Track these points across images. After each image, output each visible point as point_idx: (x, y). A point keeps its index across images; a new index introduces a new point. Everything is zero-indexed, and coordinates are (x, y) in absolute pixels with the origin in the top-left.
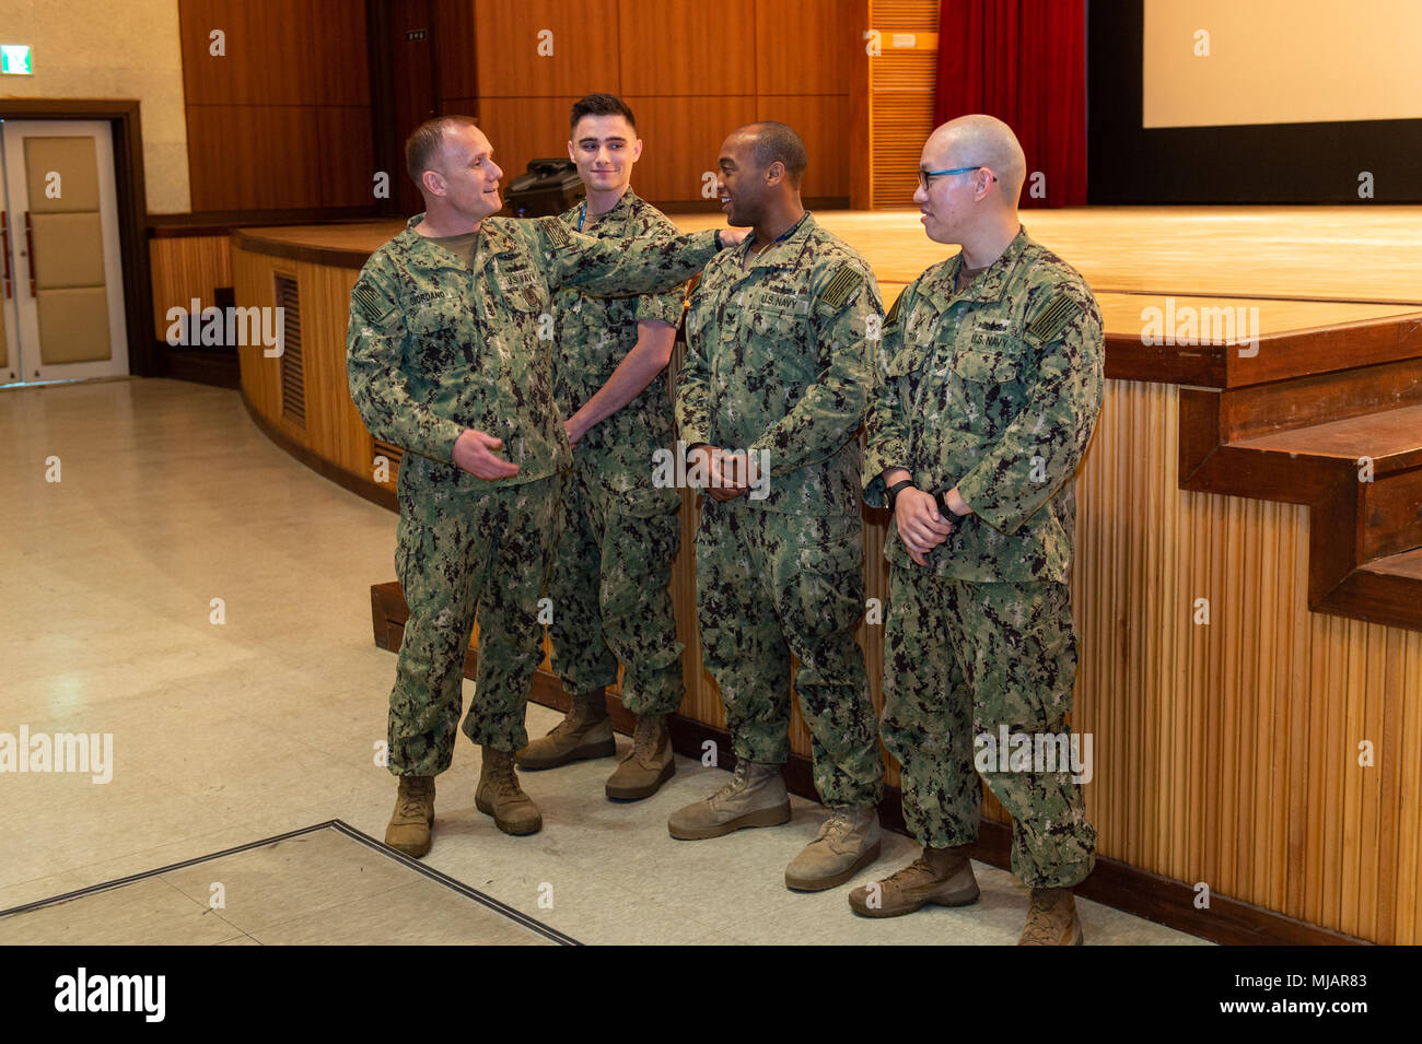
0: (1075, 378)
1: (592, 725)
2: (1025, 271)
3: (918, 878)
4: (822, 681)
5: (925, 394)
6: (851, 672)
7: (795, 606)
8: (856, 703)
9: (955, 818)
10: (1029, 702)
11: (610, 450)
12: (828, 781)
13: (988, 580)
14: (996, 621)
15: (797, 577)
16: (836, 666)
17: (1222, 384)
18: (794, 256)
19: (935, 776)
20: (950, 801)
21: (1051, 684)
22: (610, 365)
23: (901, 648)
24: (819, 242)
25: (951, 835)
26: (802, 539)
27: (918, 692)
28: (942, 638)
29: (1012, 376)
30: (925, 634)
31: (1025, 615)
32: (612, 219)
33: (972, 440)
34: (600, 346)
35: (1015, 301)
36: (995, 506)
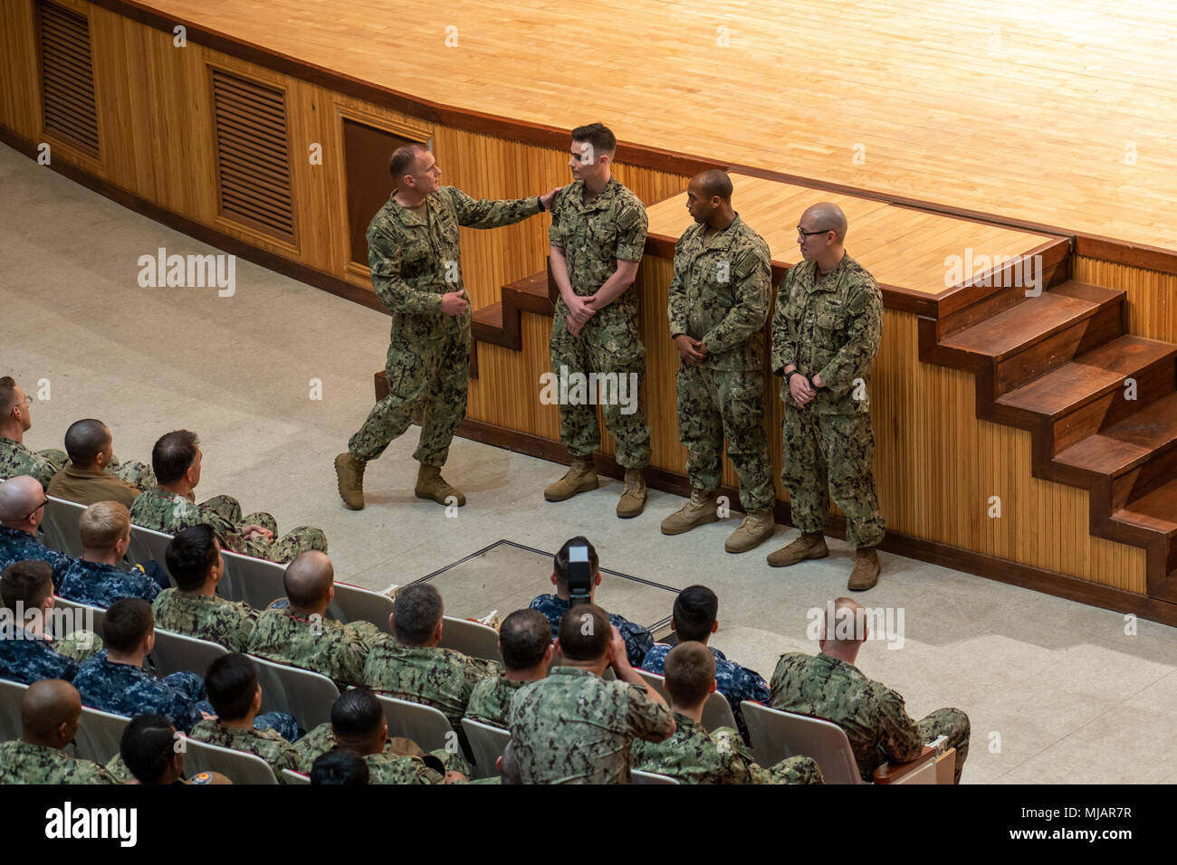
0: (870, 328)
1: (587, 472)
2: (847, 276)
3: (800, 546)
4: (740, 452)
5: (803, 329)
6: (757, 445)
7: (729, 415)
8: (759, 461)
9: (819, 519)
10: (854, 467)
11: (605, 328)
12: (746, 499)
13: (834, 413)
14: (838, 432)
15: (730, 401)
16: (749, 443)
17: (936, 317)
18: (728, 244)
19: (808, 498)
20: (816, 510)
21: (863, 457)
22: (605, 278)
23: (792, 441)
24: (740, 235)
25: (816, 526)
26: (733, 383)
27: (801, 460)
28: (812, 437)
29: (842, 326)
30: (804, 435)
31: (851, 429)
32: (603, 198)
33: (825, 353)
34: (597, 271)
35: (843, 291)
36: (837, 384)
